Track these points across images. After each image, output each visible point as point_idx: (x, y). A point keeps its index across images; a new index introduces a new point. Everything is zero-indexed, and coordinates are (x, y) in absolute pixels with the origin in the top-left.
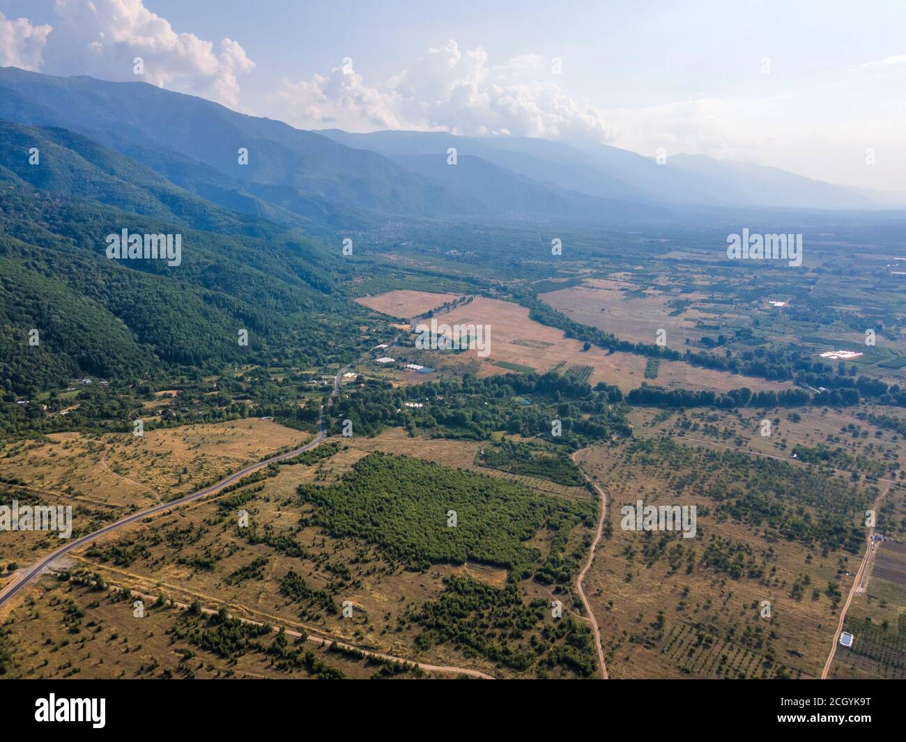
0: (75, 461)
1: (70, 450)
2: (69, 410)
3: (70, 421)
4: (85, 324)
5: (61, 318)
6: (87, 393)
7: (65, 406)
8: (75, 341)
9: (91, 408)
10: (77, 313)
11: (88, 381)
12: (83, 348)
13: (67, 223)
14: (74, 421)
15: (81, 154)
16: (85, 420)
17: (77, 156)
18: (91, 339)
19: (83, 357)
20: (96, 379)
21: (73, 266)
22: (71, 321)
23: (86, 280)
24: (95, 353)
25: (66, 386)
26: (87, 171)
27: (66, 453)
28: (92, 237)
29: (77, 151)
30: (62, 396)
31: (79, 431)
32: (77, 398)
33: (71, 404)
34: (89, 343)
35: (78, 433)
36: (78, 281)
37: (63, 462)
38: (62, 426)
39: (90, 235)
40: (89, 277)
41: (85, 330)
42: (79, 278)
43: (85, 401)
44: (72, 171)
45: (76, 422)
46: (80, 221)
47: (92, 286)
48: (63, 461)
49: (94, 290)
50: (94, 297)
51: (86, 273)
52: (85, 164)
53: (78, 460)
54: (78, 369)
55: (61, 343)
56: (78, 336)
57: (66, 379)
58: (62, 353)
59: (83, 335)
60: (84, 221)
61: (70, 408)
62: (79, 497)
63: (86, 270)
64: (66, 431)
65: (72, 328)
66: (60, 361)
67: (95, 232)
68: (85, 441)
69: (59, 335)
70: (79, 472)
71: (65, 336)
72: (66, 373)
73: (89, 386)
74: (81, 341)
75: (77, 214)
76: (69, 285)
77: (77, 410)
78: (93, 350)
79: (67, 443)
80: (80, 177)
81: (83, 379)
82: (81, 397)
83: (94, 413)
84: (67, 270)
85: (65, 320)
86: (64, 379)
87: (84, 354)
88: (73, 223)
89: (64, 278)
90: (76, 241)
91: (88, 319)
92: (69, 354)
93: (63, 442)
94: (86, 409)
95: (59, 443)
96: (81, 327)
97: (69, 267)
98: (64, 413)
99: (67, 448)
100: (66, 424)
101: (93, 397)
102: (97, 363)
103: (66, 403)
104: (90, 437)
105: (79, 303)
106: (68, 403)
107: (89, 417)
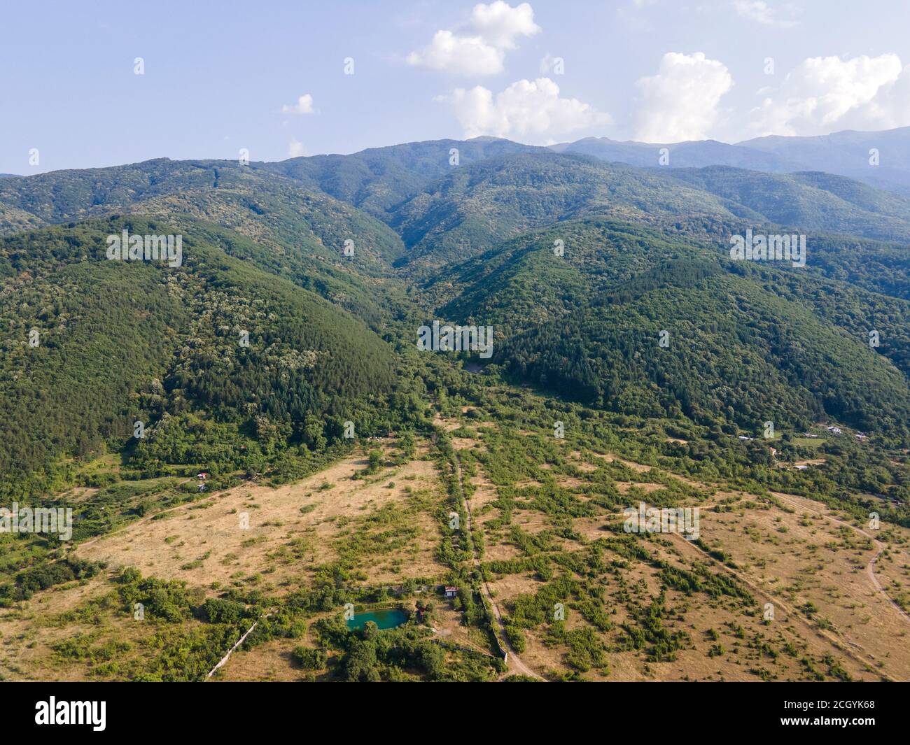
0: (817, 553)
1: (811, 529)
2: (808, 465)
3: (810, 482)
4: (834, 356)
5: (803, 345)
6: (836, 447)
7: (802, 456)
8: (820, 376)
9: (842, 470)
10: (824, 343)
11: (837, 430)
12: (832, 386)
13: (816, 254)
14: (816, 483)
15: (836, 194)
16: (833, 487)
17: (832, 196)
18: (843, 376)
19: (830, 397)
20: (849, 431)
21: (822, 294)
22: (816, 351)
23: (838, 308)
24: (849, 395)
25: (804, 430)
26: (842, 209)
27: (802, 533)
28: (845, 267)
29: (832, 191)
30: (797, 442)
31: (824, 501)
32: (819, 449)
33: (812, 457)
34: (840, 381)
35: (823, 505)
36: (827, 309)
37: (799, 548)
38: (796, 486)
39: (844, 265)
40: (843, 305)
41: (835, 364)
42: (828, 306)
43: (833, 457)
44: (824, 211)
45: (821, 487)
46: (832, 250)
47: (846, 316)
48: (798, 546)
49: (848, 320)
50: (848, 328)
51: (839, 301)
52: (841, 203)
53: (823, 554)
54: (823, 411)
55: (801, 375)
56: (824, 370)
57: (805, 422)
58: (801, 388)
59: (832, 370)
60: (837, 251)
61: (810, 462)
62: (825, 633)
63: (839, 297)
64: (804, 495)
65: (817, 360)
66: (798, 397)
67: (850, 262)
68: (835, 522)
69: (799, 366)
70: (826, 578)
71: (806, 368)
72: (806, 414)
73: (837, 436)
74: (829, 376)
75: (829, 245)
76: (815, 312)
77: (821, 467)
78: (845, 391)
79: (805, 517)
80: (834, 216)
81: (829, 424)
82: (826, 449)
83: (848, 479)
84: (813, 296)
85: (808, 349)
86: (801, 421)
87: (832, 394)
88: (823, 253)
89: (809, 304)
90: (825, 272)
91: (839, 352)
92: (811, 390)
93: (799, 512)
94: (835, 469)
95: (791, 512)
96: (829, 359)
97: (816, 293)
98: (801, 466)
99: (804, 525)
100: (803, 485)
101: (846, 455)
102: (850, 408)
103: (803, 454)
104: (844, 519)
105: (827, 332)
106: (806, 453)
107: (840, 483)
